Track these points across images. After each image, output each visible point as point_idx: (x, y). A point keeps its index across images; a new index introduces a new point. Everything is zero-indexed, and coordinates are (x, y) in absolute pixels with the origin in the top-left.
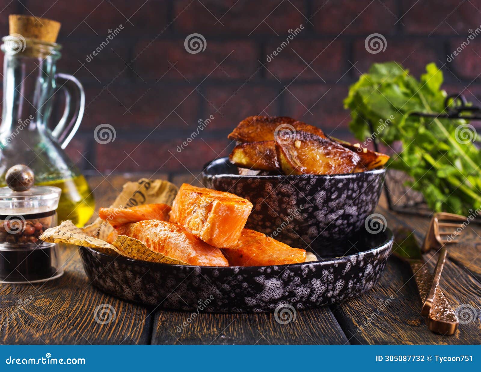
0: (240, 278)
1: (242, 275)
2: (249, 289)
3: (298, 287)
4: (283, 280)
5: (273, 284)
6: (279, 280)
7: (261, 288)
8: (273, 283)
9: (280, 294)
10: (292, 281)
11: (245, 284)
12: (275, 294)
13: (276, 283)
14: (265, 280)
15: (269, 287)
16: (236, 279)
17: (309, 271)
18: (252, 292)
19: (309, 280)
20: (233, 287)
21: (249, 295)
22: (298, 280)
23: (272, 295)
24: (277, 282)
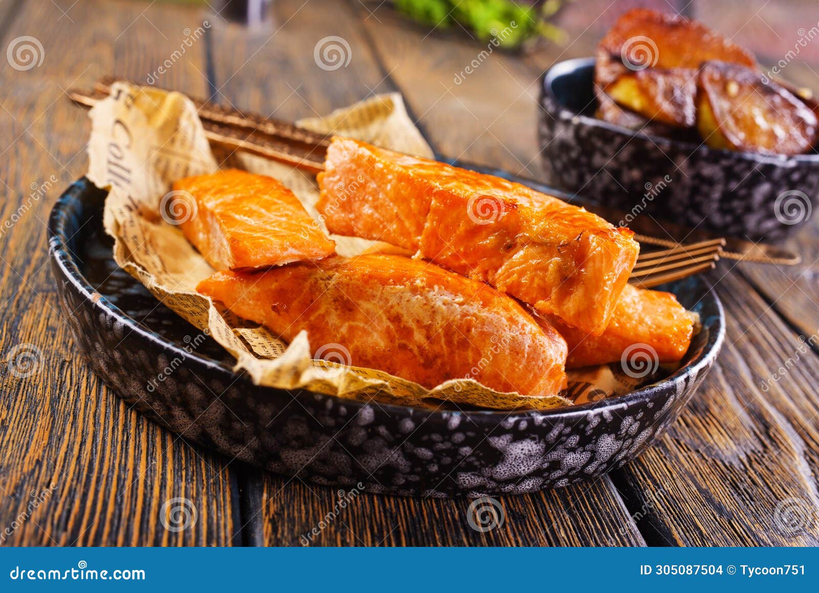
0: (459, 437)
1: (464, 433)
2: (473, 459)
3: (571, 453)
4: (546, 442)
5: (524, 452)
6: (539, 442)
7: (498, 456)
8: (526, 448)
9: (531, 468)
10: (562, 443)
11: (466, 450)
12: (523, 468)
13: (530, 449)
14: (511, 442)
15: (514, 456)
16: (449, 440)
17: (600, 424)
18: (477, 463)
19: (594, 437)
20: (438, 455)
21: (469, 468)
22: (574, 440)
23: (516, 470)
24: (534, 446)
